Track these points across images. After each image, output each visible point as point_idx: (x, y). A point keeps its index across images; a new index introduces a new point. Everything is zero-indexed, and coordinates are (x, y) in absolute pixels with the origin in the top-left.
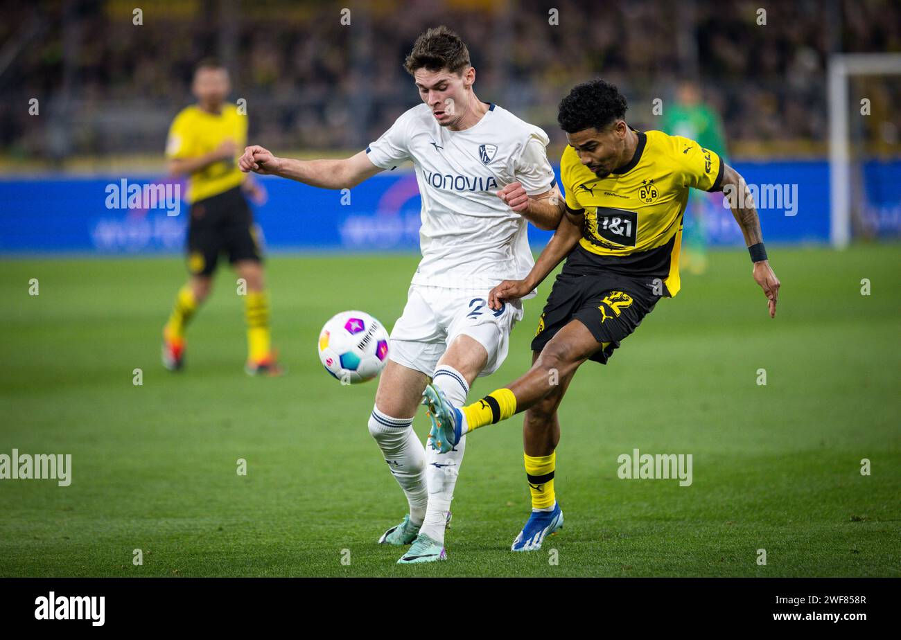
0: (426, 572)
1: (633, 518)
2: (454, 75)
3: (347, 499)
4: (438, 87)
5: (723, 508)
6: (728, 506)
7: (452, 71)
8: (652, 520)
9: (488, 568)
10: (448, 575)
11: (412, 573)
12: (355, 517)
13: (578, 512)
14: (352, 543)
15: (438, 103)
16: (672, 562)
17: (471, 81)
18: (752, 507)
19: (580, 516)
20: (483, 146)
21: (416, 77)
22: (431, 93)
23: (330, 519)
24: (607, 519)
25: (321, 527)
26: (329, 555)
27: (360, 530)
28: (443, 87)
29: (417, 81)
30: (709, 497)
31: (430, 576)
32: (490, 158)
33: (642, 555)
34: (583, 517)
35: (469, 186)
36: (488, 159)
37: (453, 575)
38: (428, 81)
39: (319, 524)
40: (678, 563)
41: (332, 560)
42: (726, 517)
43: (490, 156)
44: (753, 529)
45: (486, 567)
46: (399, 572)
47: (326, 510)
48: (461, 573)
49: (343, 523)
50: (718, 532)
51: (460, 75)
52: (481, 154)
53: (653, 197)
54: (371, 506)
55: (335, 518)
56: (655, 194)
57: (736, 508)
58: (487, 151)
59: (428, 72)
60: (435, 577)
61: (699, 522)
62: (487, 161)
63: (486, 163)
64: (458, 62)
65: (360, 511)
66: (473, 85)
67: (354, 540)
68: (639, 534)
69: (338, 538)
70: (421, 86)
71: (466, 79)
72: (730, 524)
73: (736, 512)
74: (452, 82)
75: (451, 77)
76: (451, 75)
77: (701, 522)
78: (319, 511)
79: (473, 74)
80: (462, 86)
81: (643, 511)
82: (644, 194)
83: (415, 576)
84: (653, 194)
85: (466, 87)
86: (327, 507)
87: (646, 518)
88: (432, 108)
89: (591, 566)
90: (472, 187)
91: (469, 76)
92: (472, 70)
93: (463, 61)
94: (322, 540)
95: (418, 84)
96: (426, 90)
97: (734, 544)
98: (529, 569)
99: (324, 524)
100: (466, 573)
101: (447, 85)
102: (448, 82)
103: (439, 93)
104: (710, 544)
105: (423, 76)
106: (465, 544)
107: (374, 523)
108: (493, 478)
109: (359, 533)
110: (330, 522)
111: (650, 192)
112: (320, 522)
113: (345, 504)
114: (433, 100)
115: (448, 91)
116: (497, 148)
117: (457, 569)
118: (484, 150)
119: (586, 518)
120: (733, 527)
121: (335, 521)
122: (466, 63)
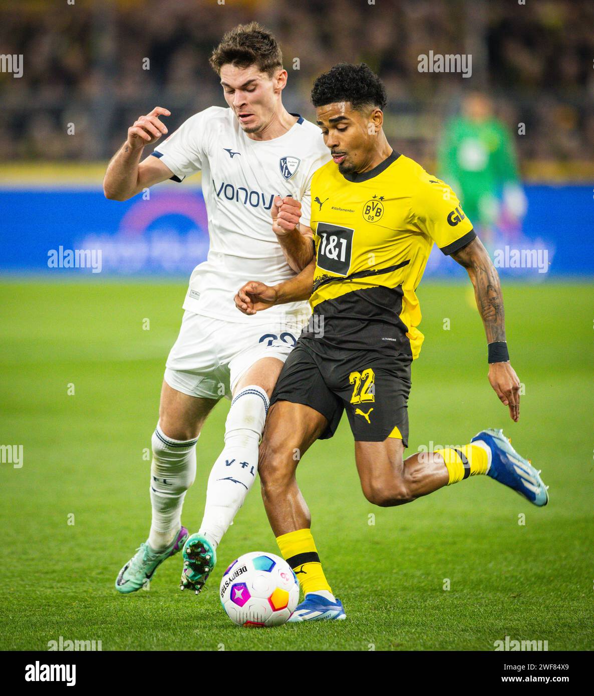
0: (168, 645)
1: (405, 588)
2: (265, 75)
3: (79, 560)
4: (246, 87)
5: (506, 578)
6: (512, 577)
7: (263, 69)
8: (425, 591)
9: (238, 642)
10: (191, 648)
11: (151, 645)
12: (87, 579)
13: (342, 580)
14: (84, 610)
15: (244, 104)
16: (448, 640)
17: (282, 85)
18: (540, 578)
19: (344, 585)
20: (284, 159)
21: (222, 76)
22: (238, 93)
23: (58, 582)
24: (375, 589)
25: (49, 591)
26: (57, 623)
27: (92, 595)
28: (251, 88)
29: (223, 81)
30: (490, 565)
31: (171, 650)
32: (292, 172)
33: (413, 630)
34: (347, 586)
35: (264, 204)
36: (289, 173)
37: (198, 648)
38: (235, 80)
39: (46, 588)
40: (454, 641)
41: (61, 629)
42: (510, 590)
43: (292, 171)
44: (541, 604)
45: (236, 640)
46: (137, 643)
47: (54, 572)
48: (207, 647)
49: (72, 587)
50: (500, 606)
51: (271, 76)
52: (282, 167)
53: (376, 215)
54: (105, 569)
55: (65, 581)
56: (380, 213)
57: (522, 580)
58: (288, 164)
59: (237, 69)
60: (177, 650)
61: (480, 594)
62: (288, 175)
63: (287, 177)
64: (269, 61)
65: (94, 574)
66: (283, 91)
67: (85, 607)
68: (411, 607)
69: (67, 604)
70: (227, 85)
71: (276, 82)
72: (515, 597)
73: (522, 584)
74: (261, 82)
75: (261, 76)
76: (261, 74)
77: (481, 595)
78: (47, 573)
79: (285, 77)
80: (272, 90)
81: (416, 581)
82: (369, 210)
83: (155, 649)
84: (377, 212)
85: (276, 91)
86: (57, 568)
87: (419, 589)
88: (238, 109)
89: (355, 642)
90: (267, 205)
91: (280, 79)
92: (284, 73)
93: (275, 61)
94: (49, 606)
95: (224, 83)
96: (232, 91)
97: (519, 620)
98: (284, 644)
99: (52, 587)
100: (213, 647)
101: (256, 85)
102: (258, 82)
103: (247, 94)
104: (491, 620)
105: (230, 74)
106: (212, 614)
107: (108, 588)
108: (245, 539)
109: (91, 598)
110: (59, 585)
111: (376, 208)
112: (47, 585)
113: (77, 565)
114: (239, 101)
115: (256, 93)
116: (300, 161)
117: (202, 643)
118: (286, 163)
119: (352, 588)
120: (518, 601)
121: (64, 585)
122: (279, 64)
